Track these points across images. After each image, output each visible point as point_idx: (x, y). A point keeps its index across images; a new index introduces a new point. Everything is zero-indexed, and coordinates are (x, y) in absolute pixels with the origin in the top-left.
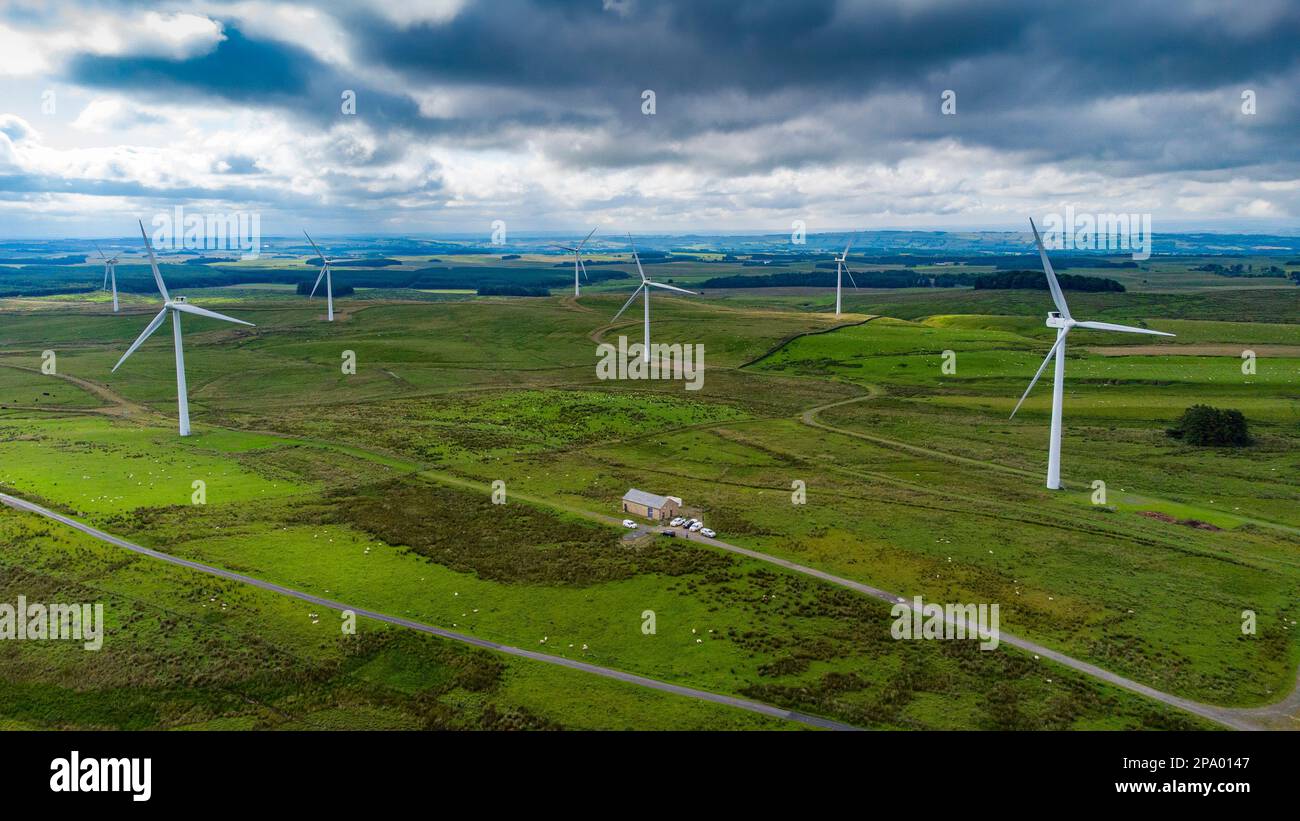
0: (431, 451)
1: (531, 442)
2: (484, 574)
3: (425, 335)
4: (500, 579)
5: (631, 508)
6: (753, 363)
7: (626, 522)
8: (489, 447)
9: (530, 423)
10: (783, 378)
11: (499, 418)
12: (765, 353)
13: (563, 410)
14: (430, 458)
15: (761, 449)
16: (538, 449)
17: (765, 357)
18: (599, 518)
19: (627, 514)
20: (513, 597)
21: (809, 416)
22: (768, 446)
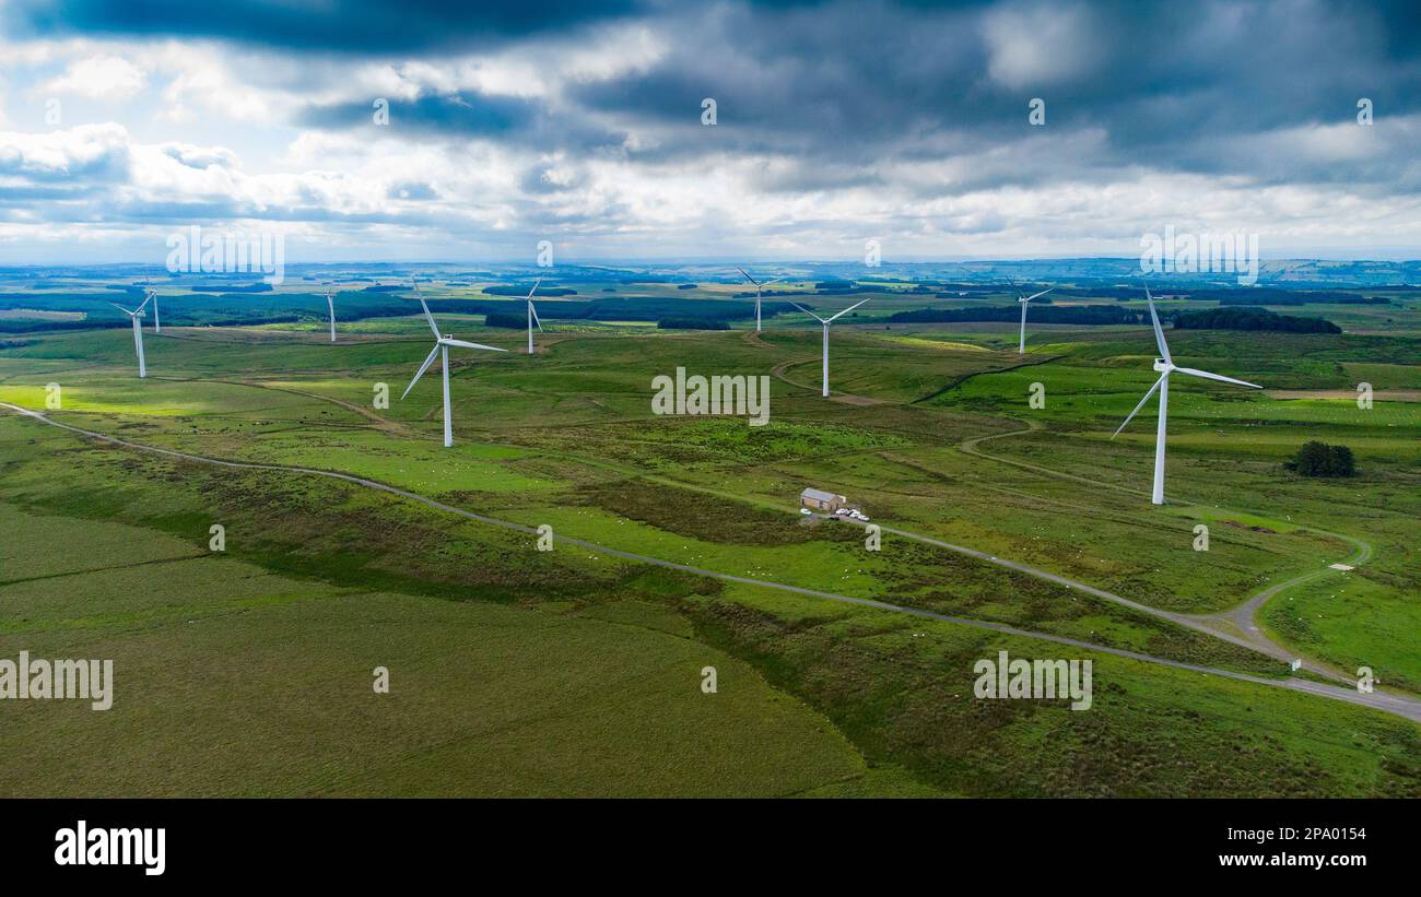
0: (647, 462)
1: (726, 458)
2: (702, 538)
3: (617, 367)
4: (715, 541)
5: (807, 502)
6: (925, 399)
7: (803, 511)
8: (692, 461)
9: (724, 444)
10: (948, 413)
11: (695, 439)
12: (937, 390)
13: (751, 435)
14: (647, 466)
15: (918, 469)
16: (732, 463)
17: (939, 393)
18: (783, 508)
19: (804, 505)
20: (725, 551)
21: (967, 446)
22: (924, 467)
